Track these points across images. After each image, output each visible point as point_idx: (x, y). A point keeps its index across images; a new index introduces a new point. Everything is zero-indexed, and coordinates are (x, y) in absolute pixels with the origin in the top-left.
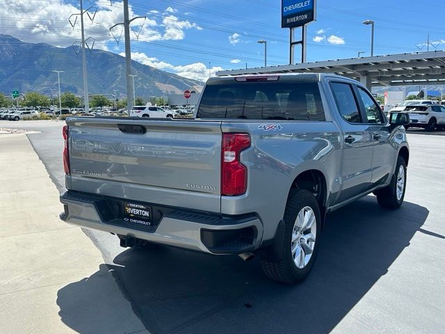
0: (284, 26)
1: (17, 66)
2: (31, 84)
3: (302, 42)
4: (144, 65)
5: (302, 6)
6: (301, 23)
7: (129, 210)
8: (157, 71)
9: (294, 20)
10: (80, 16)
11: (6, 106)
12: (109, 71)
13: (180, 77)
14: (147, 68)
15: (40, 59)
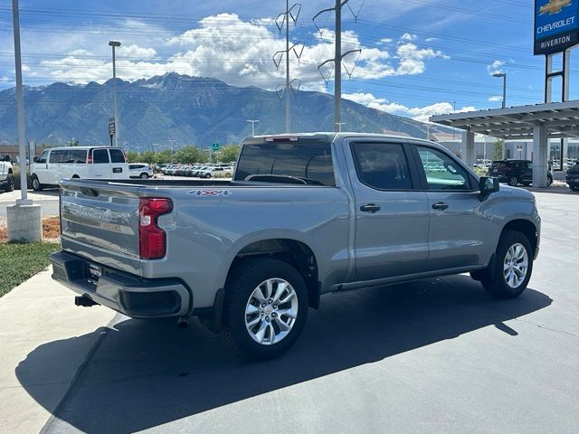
0: (536, 52)
1: (222, 115)
2: (237, 135)
3: (562, 74)
4: (370, 108)
5: (563, 24)
6: (562, 48)
7: (92, 271)
8: (386, 115)
9: (551, 43)
10: (285, 53)
11: (201, 162)
12: (326, 118)
13: (416, 123)
14: (373, 112)
15: (248, 106)
